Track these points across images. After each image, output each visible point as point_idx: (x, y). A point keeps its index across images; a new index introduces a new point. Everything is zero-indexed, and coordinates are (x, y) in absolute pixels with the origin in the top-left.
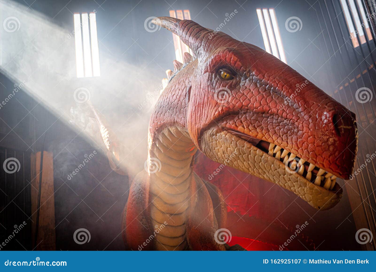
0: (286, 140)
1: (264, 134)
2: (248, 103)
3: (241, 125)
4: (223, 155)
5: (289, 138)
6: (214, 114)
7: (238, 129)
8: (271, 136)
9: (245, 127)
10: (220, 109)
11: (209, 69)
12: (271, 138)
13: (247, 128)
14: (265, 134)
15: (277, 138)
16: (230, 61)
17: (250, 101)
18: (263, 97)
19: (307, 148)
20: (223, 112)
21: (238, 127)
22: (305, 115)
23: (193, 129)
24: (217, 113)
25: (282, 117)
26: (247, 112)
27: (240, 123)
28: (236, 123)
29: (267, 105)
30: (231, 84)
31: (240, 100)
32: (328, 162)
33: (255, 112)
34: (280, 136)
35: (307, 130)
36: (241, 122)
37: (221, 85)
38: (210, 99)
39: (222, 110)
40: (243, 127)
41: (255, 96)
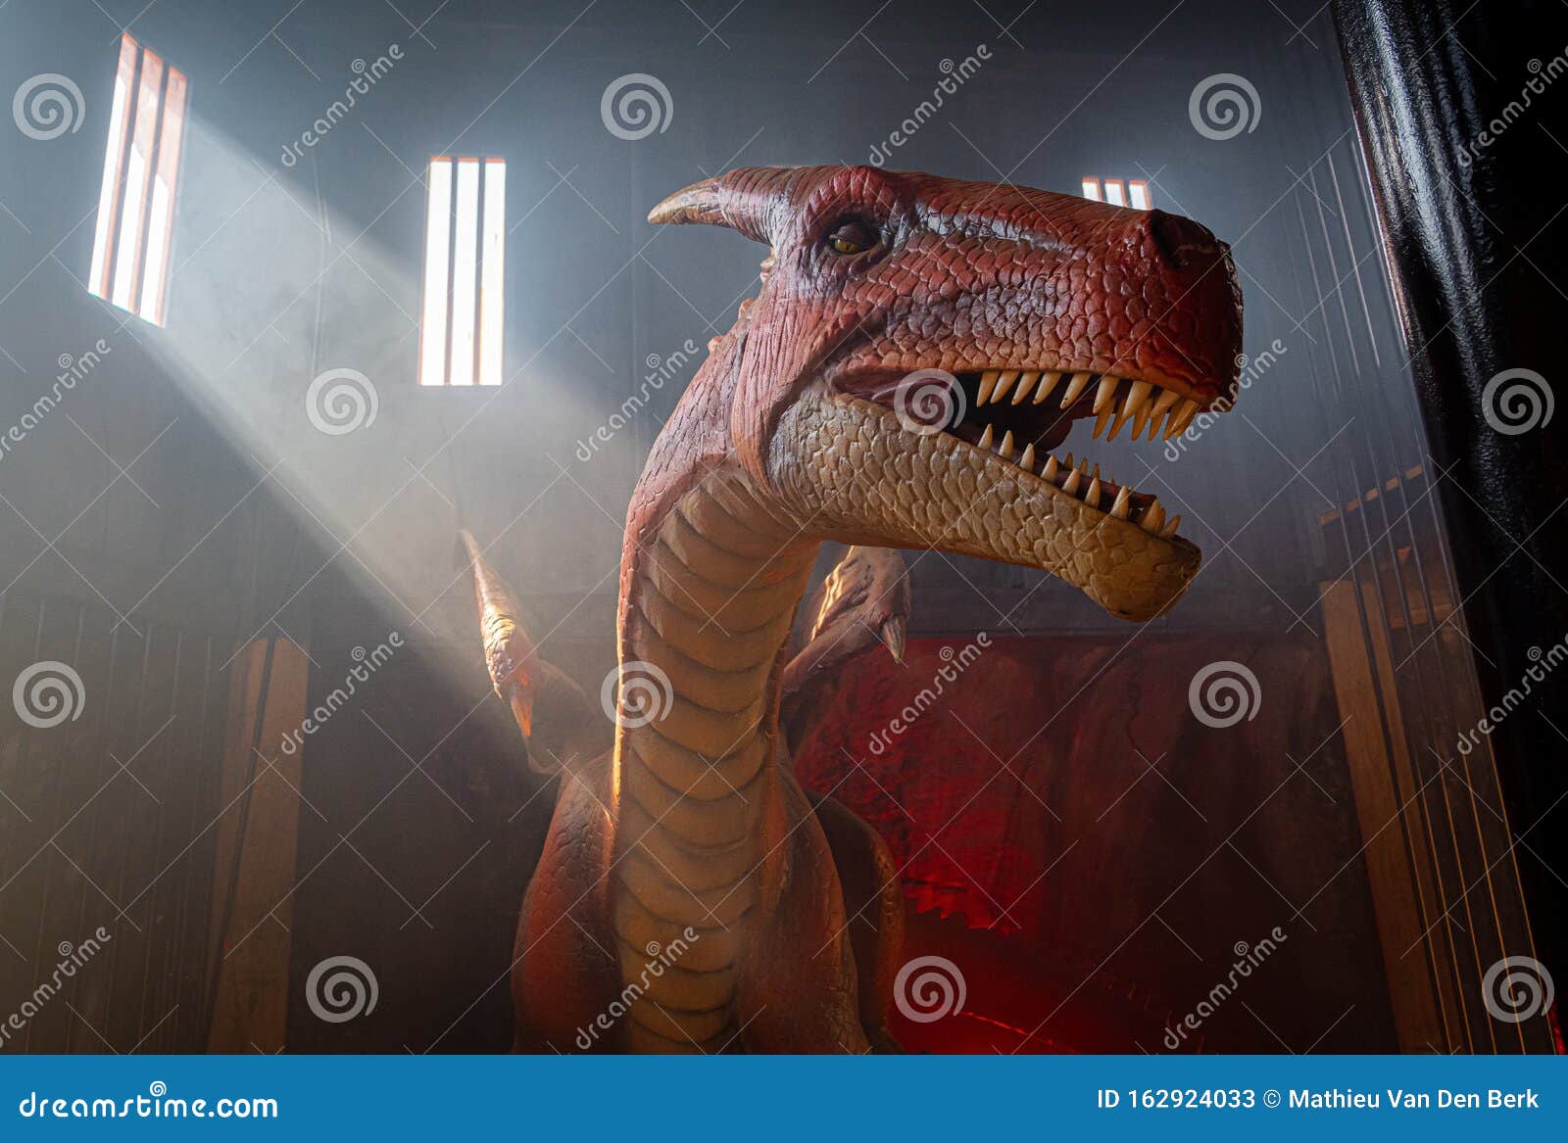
0: (1025, 339)
1: (960, 350)
2: (912, 285)
3: (890, 350)
4: (835, 473)
5: (1034, 331)
6: (812, 346)
7: (881, 362)
8: (981, 348)
9: (904, 350)
10: (828, 328)
11: (800, 234)
12: (979, 353)
13: (908, 350)
14: (963, 350)
15: (996, 347)
16: (861, 192)
17: (918, 278)
18: (956, 255)
19: (1082, 335)
20: (836, 332)
21: (882, 358)
22: (1074, 250)
23: (749, 420)
24: (820, 339)
25: (1011, 286)
26: (910, 312)
27: (888, 347)
28: (876, 349)
29: (968, 268)
30: (865, 257)
31: (888, 286)
32: (1147, 349)
33: (933, 304)
34: (1006, 338)
35: (1079, 283)
36: (893, 342)
37: (835, 266)
38: (800, 316)
39: (836, 325)
40: (898, 351)
41: (932, 262)
